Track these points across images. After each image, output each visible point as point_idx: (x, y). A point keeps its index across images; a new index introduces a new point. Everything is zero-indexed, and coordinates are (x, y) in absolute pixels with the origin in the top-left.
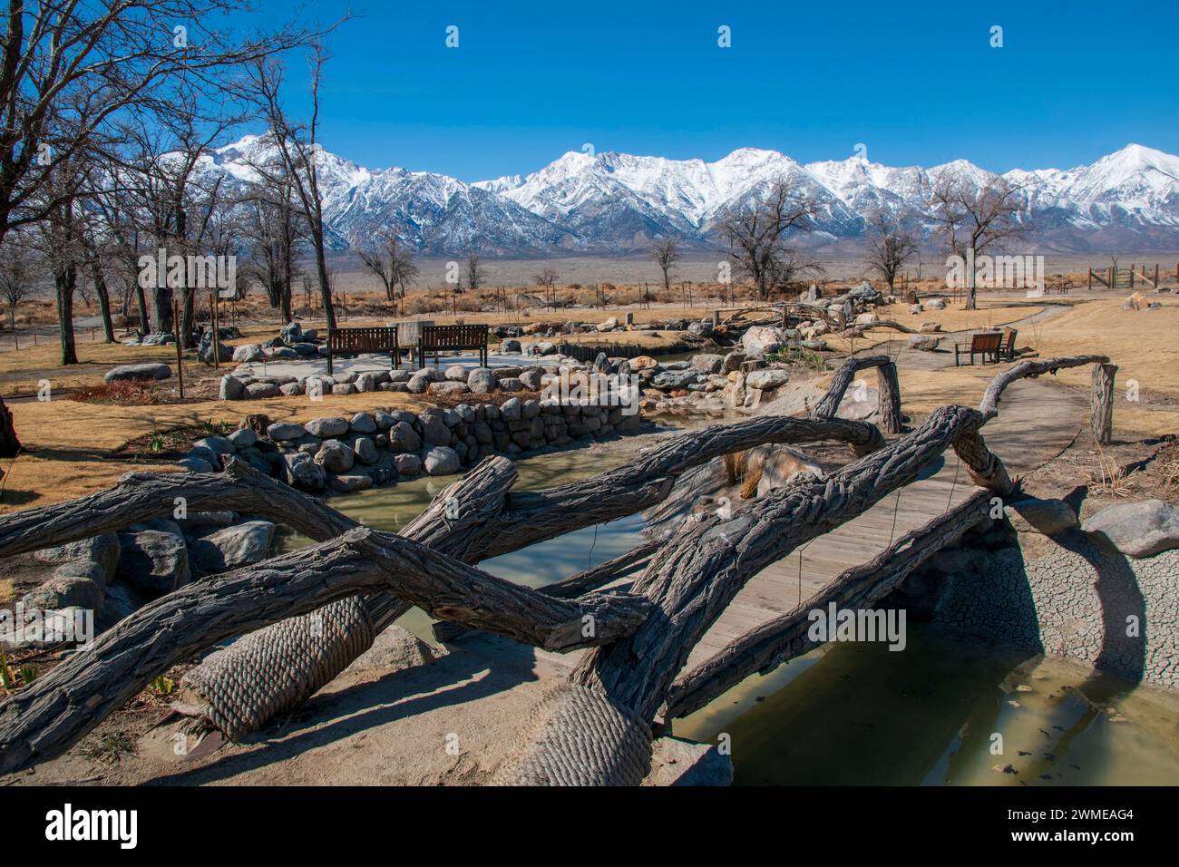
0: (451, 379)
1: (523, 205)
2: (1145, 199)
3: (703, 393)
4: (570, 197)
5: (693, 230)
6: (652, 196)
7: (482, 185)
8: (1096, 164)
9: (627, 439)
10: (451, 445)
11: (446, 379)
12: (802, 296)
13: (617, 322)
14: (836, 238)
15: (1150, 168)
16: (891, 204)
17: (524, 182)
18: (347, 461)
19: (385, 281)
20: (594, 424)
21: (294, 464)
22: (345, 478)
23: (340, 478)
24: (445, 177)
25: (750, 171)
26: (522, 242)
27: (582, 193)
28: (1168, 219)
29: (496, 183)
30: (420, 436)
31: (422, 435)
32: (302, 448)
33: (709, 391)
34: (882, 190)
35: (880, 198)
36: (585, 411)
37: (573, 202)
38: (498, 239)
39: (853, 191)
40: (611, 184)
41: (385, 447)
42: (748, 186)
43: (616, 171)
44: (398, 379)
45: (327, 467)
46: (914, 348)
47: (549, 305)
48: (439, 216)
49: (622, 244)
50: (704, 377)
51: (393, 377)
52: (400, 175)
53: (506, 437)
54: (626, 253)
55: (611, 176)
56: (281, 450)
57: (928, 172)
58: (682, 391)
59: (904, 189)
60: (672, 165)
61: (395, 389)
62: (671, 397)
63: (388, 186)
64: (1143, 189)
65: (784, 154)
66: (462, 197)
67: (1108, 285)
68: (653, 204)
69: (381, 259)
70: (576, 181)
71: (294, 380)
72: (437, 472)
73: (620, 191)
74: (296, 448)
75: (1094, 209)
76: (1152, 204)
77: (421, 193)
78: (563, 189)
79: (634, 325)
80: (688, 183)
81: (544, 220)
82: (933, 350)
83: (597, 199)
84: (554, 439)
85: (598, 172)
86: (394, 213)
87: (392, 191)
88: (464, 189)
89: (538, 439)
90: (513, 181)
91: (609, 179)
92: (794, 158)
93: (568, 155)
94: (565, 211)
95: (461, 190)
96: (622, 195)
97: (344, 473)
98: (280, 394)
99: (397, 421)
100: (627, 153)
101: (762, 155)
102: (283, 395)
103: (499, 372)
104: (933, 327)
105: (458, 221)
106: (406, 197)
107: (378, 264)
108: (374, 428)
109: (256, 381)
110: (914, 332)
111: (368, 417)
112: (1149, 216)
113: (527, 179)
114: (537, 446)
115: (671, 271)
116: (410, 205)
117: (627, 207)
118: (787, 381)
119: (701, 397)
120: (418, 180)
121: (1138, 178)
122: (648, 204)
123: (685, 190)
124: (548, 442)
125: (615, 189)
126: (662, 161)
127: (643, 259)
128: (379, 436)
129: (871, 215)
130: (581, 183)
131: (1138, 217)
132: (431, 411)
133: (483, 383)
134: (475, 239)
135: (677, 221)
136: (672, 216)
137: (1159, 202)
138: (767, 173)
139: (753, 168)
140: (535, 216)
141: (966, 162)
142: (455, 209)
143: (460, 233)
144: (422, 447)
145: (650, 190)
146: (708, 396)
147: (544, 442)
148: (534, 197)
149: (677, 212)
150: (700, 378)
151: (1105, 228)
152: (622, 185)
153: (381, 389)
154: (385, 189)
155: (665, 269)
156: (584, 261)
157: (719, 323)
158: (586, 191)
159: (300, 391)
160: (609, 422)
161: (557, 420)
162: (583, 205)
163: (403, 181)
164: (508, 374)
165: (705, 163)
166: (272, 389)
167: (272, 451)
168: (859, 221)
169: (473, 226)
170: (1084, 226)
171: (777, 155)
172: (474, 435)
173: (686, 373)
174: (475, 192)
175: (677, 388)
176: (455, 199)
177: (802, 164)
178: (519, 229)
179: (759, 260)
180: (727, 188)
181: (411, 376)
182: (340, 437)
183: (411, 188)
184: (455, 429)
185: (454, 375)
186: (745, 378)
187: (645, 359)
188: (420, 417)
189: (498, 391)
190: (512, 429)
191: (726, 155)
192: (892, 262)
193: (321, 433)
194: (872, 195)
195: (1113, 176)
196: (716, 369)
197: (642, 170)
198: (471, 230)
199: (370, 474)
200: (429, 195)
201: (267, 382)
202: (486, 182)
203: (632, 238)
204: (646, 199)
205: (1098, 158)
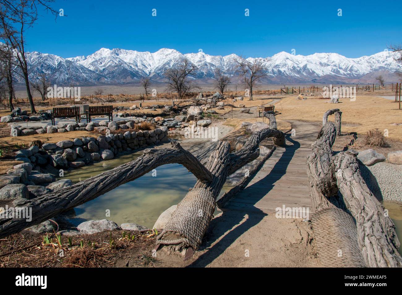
0: (101, 126)
1: (86, 66)
2: (287, 68)
3: (181, 129)
4: (103, 64)
5: (147, 76)
6: (132, 64)
7: (70, 59)
8: (273, 57)
9: (166, 144)
10: (109, 149)
11: (100, 126)
12: (197, 96)
13: (136, 106)
14: (195, 79)
15: (287, 58)
16: (212, 68)
17: (86, 58)
18: (75, 157)
19: (41, 93)
20: (154, 140)
21: (56, 158)
22: (75, 163)
23: (73, 163)
24: (56, 56)
25: (166, 56)
26: (86, 80)
27: (107, 63)
28: (293, 74)
29: (75, 59)
30: (99, 146)
31: (99, 145)
32: (57, 152)
33: (183, 128)
34: (209, 63)
35: (209, 66)
36: (151, 135)
37: (104, 66)
38: (77, 79)
39: (200, 63)
40: (118, 60)
41: (86, 150)
42: (166, 61)
43: (120, 55)
44: (82, 126)
45: (67, 159)
46: (242, 112)
47: (107, 101)
48: (54, 70)
49: (122, 81)
50: (180, 123)
51: (80, 125)
52: (37, 54)
53: (126, 145)
54: (124, 84)
55: (118, 57)
56: (49, 154)
57: (223, 57)
58: (173, 128)
59: (217, 63)
60: (139, 53)
61: (82, 130)
62: (169, 130)
63: (33, 58)
64: (286, 65)
65: (177, 50)
66: (62, 63)
67: (286, 93)
68: (133, 67)
69: (39, 85)
70: (105, 58)
71: (41, 128)
72: (106, 159)
73: (121, 62)
74: (55, 152)
75: (273, 70)
76: (288, 70)
77: (46, 62)
78: (101, 61)
79: (142, 107)
80: (145, 60)
81: (94, 72)
82: (248, 113)
83: (113, 65)
84: (142, 146)
85: (113, 55)
86: (36, 69)
87: (34, 61)
88: (63, 60)
89: (136, 146)
90: (82, 58)
91: (117, 58)
92: (180, 52)
93: (102, 49)
94: (102, 69)
95: (62, 61)
96: (122, 64)
97: (74, 161)
98: (36, 133)
99: (90, 141)
100: (123, 49)
101: (170, 51)
102: (38, 133)
103: (119, 123)
104: (243, 106)
105: (61, 72)
106: (40, 63)
107: (38, 87)
108: (82, 144)
109: (25, 128)
110: (238, 107)
111: (79, 140)
112: (288, 73)
113: (87, 57)
114: (136, 148)
115: (148, 89)
116: (42, 66)
117: (124, 68)
118: (211, 123)
119: (180, 130)
120: (45, 57)
121: (284, 61)
122: (131, 67)
123: (144, 62)
124: (140, 146)
125: (119, 62)
126: (135, 52)
127: (129, 86)
128: (84, 147)
129: (206, 71)
130: (107, 59)
131: (285, 73)
132: (101, 137)
133: (114, 127)
134: (68, 79)
135: (141, 73)
136: (140, 71)
137: (290, 69)
138: (171, 57)
139: (167, 55)
140: (91, 71)
141: (235, 54)
142: (60, 68)
143: (62, 76)
144: (99, 150)
145: (132, 62)
146: (182, 129)
147: (138, 147)
148: (90, 64)
149: (142, 70)
150: (179, 124)
151: (276, 76)
152: (122, 60)
153: (76, 130)
154: (32, 60)
155: (146, 89)
156: (109, 87)
157: (174, 106)
158: (109, 62)
159: (45, 132)
160: (159, 139)
161: (143, 138)
162: (108, 67)
163: (39, 57)
164: (122, 123)
165: (151, 53)
166: (33, 132)
167: (46, 154)
168: (202, 73)
169: (67, 74)
170: (270, 76)
171: (175, 51)
172: (116, 145)
173: (174, 122)
174: (67, 62)
175: (171, 127)
176: (60, 64)
177: (183, 54)
178: (85, 75)
179: (179, 85)
180: (158, 62)
181: (86, 125)
182: (71, 148)
183: (42, 59)
184: (110, 143)
185: (102, 124)
186: (196, 123)
187: (159, 117)
188: (97, 139)
189: (120, 129)
190: (128, 142)
191: (158, 50)
192: (223, 86)
193: (63, 146)
194: (206, 65)
195: (277, 61)
196: (184, 120)
197: (129, 55)
198: (66, 76)
199: (84, 161)
200: (49, 62)
201: (30, 129)
202: (71, 58)
203: (126, 78)
204: (130, 65)
205: (273, 55)
